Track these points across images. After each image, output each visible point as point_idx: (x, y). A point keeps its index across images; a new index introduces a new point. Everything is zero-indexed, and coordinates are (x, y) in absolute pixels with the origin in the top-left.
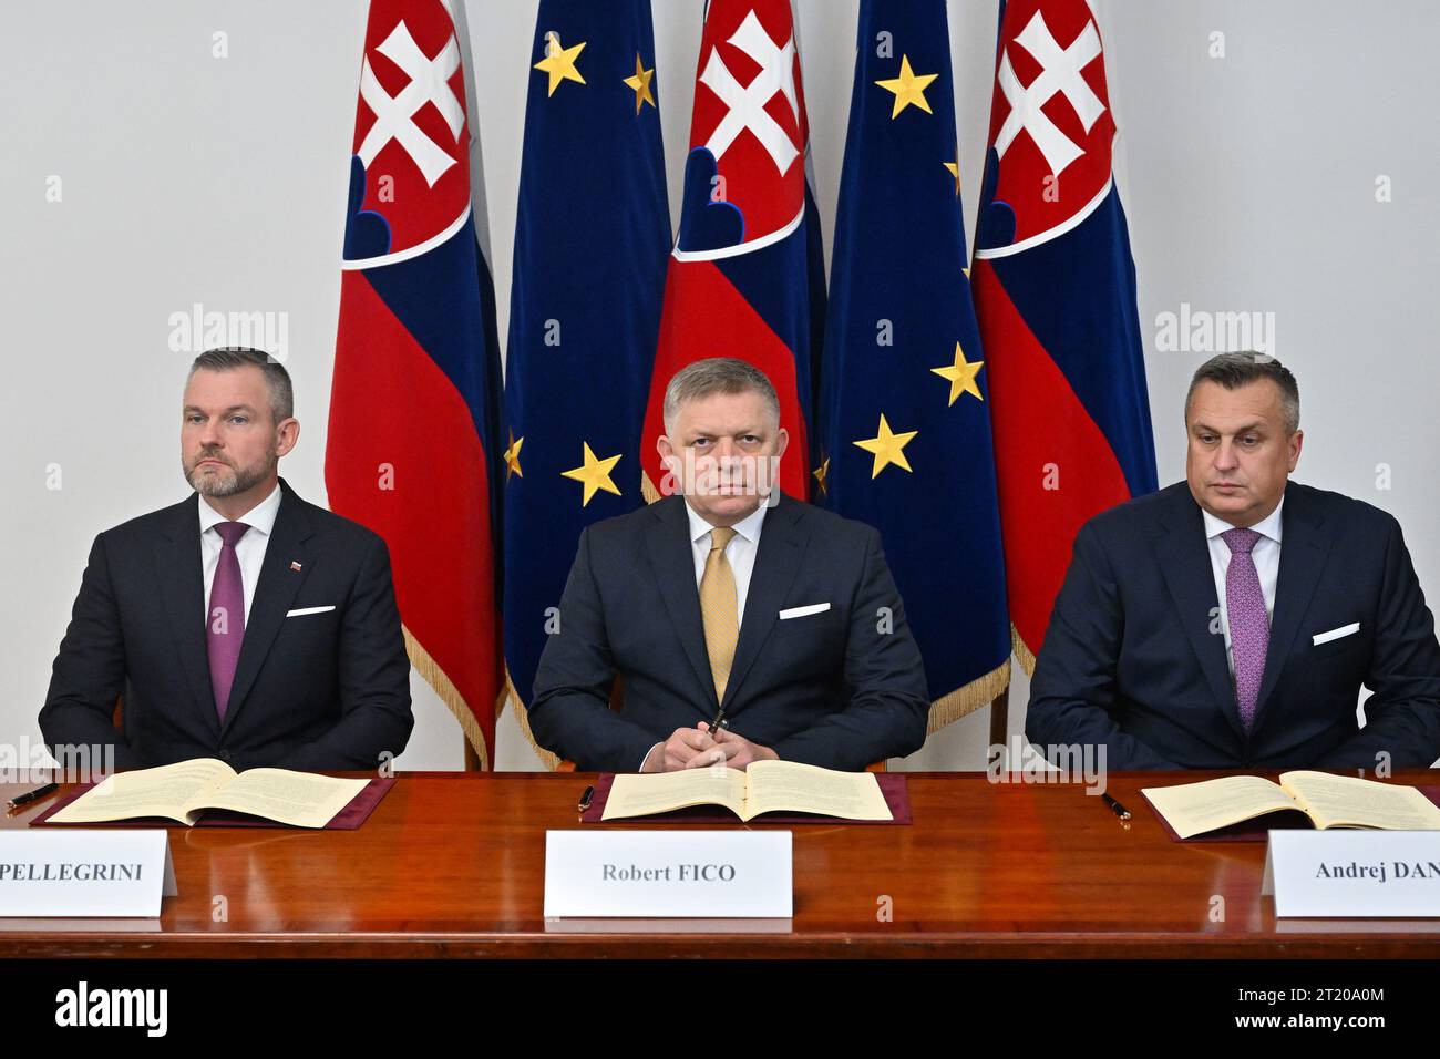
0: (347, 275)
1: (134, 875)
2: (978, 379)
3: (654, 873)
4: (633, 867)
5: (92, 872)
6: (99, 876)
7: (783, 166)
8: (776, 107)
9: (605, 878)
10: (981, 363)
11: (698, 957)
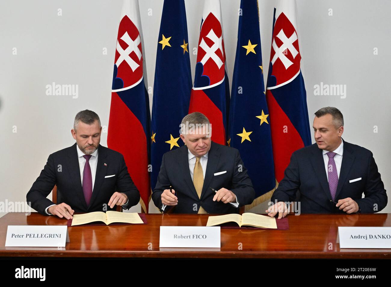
0: (113, 93)
1: (59, 236)
2: (267, 119)
3: (186, 237)
4: (181, 235)
5: (49, 236)
6: (50, 237)
7: (219, 67)
8: (218, 52)
9: (174, 238)
10: (268, 115)
11: (197, 257)
